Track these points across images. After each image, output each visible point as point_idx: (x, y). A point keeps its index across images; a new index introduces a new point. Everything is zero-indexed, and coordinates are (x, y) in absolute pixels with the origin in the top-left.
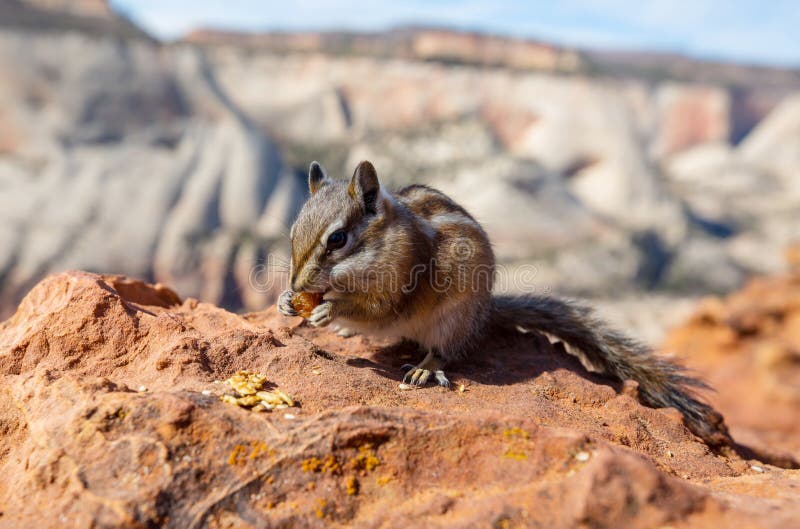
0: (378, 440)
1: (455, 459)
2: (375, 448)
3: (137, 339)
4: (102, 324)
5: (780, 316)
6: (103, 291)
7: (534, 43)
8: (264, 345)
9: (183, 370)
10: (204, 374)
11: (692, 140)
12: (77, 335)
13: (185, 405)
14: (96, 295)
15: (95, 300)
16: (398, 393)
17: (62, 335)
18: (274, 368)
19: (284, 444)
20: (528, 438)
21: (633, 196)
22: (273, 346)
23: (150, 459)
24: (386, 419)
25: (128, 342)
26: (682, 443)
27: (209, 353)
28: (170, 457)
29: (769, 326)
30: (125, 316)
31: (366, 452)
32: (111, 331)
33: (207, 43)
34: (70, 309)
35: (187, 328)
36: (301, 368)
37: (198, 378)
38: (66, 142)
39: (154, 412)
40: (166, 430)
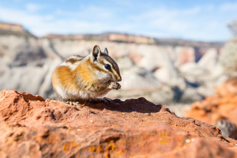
0: (115, 139)
1: (143, 145)
2: (115, 142)
3: (29, 110)
4: (17, 105)
5: (217, 106)
6: (17, 94)
7: (142, 36)
8: (74, 110)
9: (45, 119)
10: (53, 120)
11: (186, 61)
12: (7, 109)
13: (46, 130)
14: (15, 96)
15: (14, 97)
16: (120, 124)
17: (2, 109)
18: (77, 118)
19: (83, 142)
20: (168, 136)
21: (171, 77)
22: (76, 110)
23: (33, 150)
24: (118, 131)
25: (26, 111)
26: (213, 137)
27: (54, 113)
28: (41, 149)
29: (214, 109)
30: (25, 102)
31: (112, 144)
32: (20, 108)
33: (51, 38)
34: (5, 101)
35: (47, 105)
36: (87, 117)
37: (51, 122)
38: (10, 66)
39: (35, 133)
40: (39, 139)
